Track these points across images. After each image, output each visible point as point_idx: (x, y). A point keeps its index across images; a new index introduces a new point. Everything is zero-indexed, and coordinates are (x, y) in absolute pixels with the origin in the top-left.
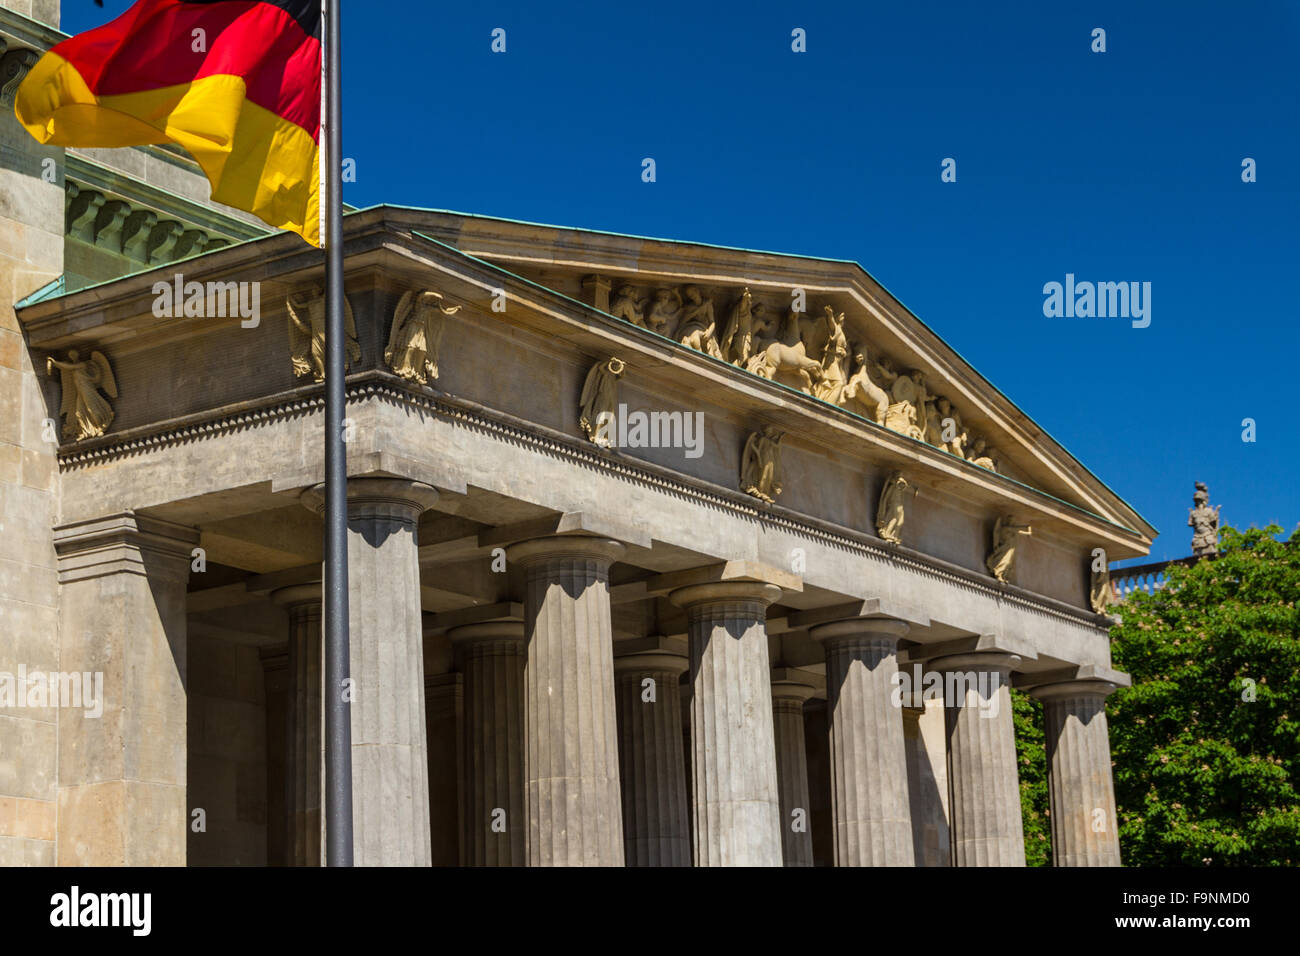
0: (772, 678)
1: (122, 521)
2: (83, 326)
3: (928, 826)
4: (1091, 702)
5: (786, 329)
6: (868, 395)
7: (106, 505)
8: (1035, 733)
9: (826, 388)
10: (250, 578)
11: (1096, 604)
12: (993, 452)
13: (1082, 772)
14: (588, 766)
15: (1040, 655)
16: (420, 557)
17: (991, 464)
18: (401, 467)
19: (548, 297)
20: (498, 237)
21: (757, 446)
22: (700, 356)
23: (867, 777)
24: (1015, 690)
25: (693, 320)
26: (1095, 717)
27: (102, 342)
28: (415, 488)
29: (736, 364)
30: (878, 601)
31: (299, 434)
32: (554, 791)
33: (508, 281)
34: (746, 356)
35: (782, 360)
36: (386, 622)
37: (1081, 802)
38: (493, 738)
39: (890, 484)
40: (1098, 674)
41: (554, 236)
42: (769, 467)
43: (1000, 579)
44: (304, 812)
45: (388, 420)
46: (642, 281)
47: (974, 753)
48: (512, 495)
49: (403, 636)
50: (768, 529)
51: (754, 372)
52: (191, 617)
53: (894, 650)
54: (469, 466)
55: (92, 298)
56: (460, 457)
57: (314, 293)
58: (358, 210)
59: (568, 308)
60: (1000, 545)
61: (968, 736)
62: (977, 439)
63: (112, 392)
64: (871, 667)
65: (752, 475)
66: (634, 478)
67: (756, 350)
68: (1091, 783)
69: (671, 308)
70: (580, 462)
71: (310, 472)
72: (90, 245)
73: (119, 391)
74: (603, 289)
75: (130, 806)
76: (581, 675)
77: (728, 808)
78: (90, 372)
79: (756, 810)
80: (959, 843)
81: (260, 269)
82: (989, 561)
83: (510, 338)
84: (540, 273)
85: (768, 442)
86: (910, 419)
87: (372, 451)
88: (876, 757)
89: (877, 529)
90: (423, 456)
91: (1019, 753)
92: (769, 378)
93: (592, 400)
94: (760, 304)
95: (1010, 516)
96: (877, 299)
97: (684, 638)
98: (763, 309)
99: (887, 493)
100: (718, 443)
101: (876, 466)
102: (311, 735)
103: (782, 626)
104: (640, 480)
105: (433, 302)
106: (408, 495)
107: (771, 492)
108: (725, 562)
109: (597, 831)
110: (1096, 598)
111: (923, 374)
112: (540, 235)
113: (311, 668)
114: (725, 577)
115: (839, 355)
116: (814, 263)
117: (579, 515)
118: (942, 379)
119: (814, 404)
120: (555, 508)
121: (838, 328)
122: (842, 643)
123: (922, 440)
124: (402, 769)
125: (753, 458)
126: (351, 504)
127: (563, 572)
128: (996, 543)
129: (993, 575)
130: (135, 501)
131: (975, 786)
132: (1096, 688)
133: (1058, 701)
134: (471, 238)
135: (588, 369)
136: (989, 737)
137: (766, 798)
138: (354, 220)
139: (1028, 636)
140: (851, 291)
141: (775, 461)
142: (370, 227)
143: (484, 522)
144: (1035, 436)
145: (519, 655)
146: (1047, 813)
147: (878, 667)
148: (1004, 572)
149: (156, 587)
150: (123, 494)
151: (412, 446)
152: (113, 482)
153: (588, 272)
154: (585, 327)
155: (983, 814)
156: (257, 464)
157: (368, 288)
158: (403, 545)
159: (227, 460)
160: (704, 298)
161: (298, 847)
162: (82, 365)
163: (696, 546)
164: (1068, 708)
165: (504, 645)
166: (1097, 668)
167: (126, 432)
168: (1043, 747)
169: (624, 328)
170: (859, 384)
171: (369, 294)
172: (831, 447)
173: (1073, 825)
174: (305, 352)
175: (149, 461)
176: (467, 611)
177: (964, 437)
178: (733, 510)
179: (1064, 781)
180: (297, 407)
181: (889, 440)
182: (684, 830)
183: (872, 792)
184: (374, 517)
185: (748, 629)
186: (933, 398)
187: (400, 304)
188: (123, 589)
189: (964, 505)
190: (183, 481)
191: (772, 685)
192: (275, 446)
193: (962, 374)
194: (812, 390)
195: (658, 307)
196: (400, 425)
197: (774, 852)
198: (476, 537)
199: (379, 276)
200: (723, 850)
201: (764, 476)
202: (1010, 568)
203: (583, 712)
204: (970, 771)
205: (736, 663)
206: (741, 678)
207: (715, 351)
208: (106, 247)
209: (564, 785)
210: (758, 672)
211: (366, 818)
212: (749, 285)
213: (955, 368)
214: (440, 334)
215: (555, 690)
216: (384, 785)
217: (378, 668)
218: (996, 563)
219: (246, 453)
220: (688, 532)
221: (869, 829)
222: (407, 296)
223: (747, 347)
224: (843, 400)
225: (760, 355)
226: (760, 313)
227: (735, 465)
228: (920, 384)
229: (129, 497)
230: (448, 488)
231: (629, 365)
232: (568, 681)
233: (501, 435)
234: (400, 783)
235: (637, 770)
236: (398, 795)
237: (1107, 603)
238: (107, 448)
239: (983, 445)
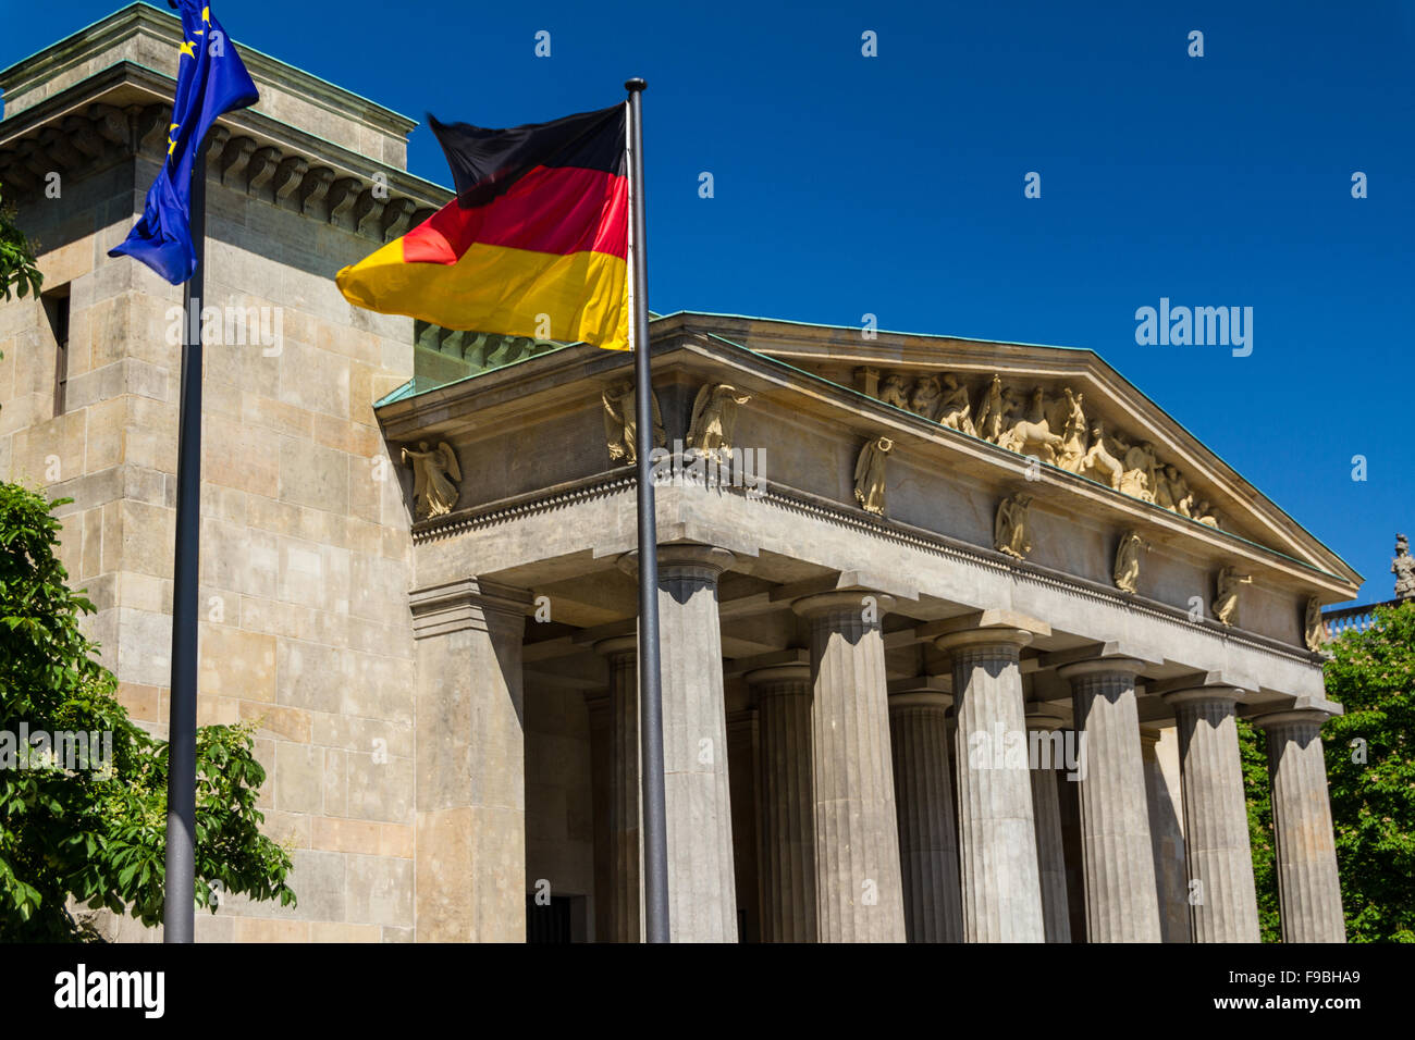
0: (1026, 712)
1: (467, 585)
2: (432, 421)
3: (1166, 839)
4: (1308, 729)
5: (1031, 409)
6: (1104, 465)
7: (454, 572)
8: (1258, 756)
9: (1067, 459)
10: (575, 632)
11: (1310, 643)
12: (1215, 511)
13: (1302, 791)
14: (868, 788)
15: (1261, 688)
16: (720, 611)
17: (1214, 522)
18: (702, 535)
19: (824, 386)
20: (781, 336)
21: (1008, 510)
22: (958, 434)
23: (1110, 796)
24: (1239, 720)
25: (950, 403)
26: (1312, 743)
27: (448, 435)
28: (714, 552)
29: (988, 440)
30: (1117, 643)
31: (615, 510)
32: (839, 811)
33: (791, 374)
34: (997, 433)
35: (1029, 436)
36: (691, 668)
37: (1301, 817)
38: (785, 766)
39: (1125, 541)
40: (1314, 704)
41: (829, 334)
42: (1019, 529)
43: (1225, 622)
44: (625, 833)
45: (690, 495)
46: (904, 371)
47: (1204, 775)
48: (797, 557)
49: (706, 679)
50: (1020, 582)
51: (1004, 447)
52: (528, 666)
53: (1133, 686)
54: (761, 533)
55: (438, 397)
56: (753, 525)
57: (626, 388)
58: (662, 317)
59: (843, 395)
60: (1224, 592)
61: (1199, 760)
62: (1202, 500)
63: (457, 476)
64: (1112, 701)
65: (1005, 536)
66: (902, 541)
67: (1006, 428)
68: (1309, 800)
69: (931, 393)
70: (856, 527)
71: (625, 540)
72: (436, 352)
73: (462, 475)
74: (872, 379)
75: (476, 829)
76: (859, 711)
77: (990, 824)
78: (437, 460)
79: (1014, 826)
80: (1193, 853)
81: (580, 369)
82: (1214, 606)
83: (793, 423)
84: (818, 366)
85: (1019, 507)
86: (1142, 485)
87: (677, 522)
88: (1119, 778)
89: (1115, 580)
90: (722, 525)
91: (1245, 774)
92: (1018, 452)
93: (864, 474)
94: (1008, 388)
95: (1233, 567)
96: (1111, 381)
97: (948, 677)
98: (1011, 392)
99: (1123, 549)
100: (974, 508)
101: (1113, 525)
102: (629, 765)
103: (1033, 666)
104: (907, 542)
105: (727, 394)
106: (709, 559)
107: (1022, 550)
108: (982, 611)
109: (876, 845)
110: (1310, 637)
111: (1153, 445)
112: (818, 334)
113: (628, 708)
114: (983, 624)
115: (1078, 430)
116: (1055, 352)
117: (856, 573)
118: (1169, 449)
119: (1057, 473)
120: (835, 568)
121: (1077, 407)
122: (1087, 679)
123: (1153, 502)
124: (707, 794)
125: (1005, 521)
126: (661, 568)
127: (842, 623)
128: (1220, 591)
129: (1218, 619)
130: (477, 568)
131: (1206, 803)
132: (1311, 716)
133: (1279, 728)
134: (759, 339)
135: (861, 448)
136: (1218, 761)
137: (1023, 816)
138: (658, 325)
139: (1251, 671)
140: (1087, 374)
141: (1024, 522)
142: (672, 331)
143: (773, 580)
144: (1253, 497)
145: (808, 696)
146: (1271, 826)
147: (1119, 700)
148: (1228, 616)
149: (497, 642)
150: (467, 562)
151: (711, 517)
152: (458, 553)
153: (858, 364)
154: (858, 412)
155: (1214, 828)
156: (581, 536)
157: (672, 383)
158: (705, 602)
159: (554, 531)
160: (960, 385)
161: (620, 863)
162: (431, 454)
163: (957, 598)
164: (1287, 735)
165: (793, 686)
166: (1312, 699)
167: (469, 510)
168: (1266, 769)
169: (892, 412)
170: (1097, 455)
171: (672, 389)
172: (1073, 510)
173: (1294, 836)
174: (619, 439)
175: (489, 534)
176: (759, 657)
177: (1190, 499)
178: (988, 566)
179: (1285, 798)
180: (613, 486)
181: (1124, 503)
182: (952, 844)
183: (1115, 809)
184: (680, 578)
185: (1004, 670)
186: (1162, 466)
187: (699, 395)
188: (468, 643)
189: (1191, 557)
190: (518, 551)
191: (1026, 717)
192: (595, 520)
193: (1186, 444)
194: (1055, 461)
195: (920, 393)
196: (701, 499)
197: (1031, 863)
198: (767, 594)
199: (680, 372)
200: (986, 862)
201: (1015, 537)
202: (1234, 612)
203: (862, 744)
204: (1201, 791)
205: (994, 699)
206: (999, 711)
207: (970, 429)
208: (450, 354)
209: (847, 807)
210: (1013, 706)
211: (677, 836)
212: (999, 372)
213: (1182, 440)
214: (734, 420)
215: (838, 724)
216: (693, 808)
217: (685, 707)
218: (1221, 608)
219: (570, 525)
220: (950, 586)
221: (1113, 841)
222: (704, 389)
223: (997, 426)
224: (1082, 469)
225: (1010, 432)
226: (1009, 396)
227: (989, 526)
228: (1150, 454)
229: (473, 565)
230: (742, 551)
231: (895, 443)
232: (849, 714)
233: (787, 506)
234: (706, 805)
235: (910, 793)
236: (704, 816)
237: (1320, 641)
238: (453, 524)
239: (1207, 505)
